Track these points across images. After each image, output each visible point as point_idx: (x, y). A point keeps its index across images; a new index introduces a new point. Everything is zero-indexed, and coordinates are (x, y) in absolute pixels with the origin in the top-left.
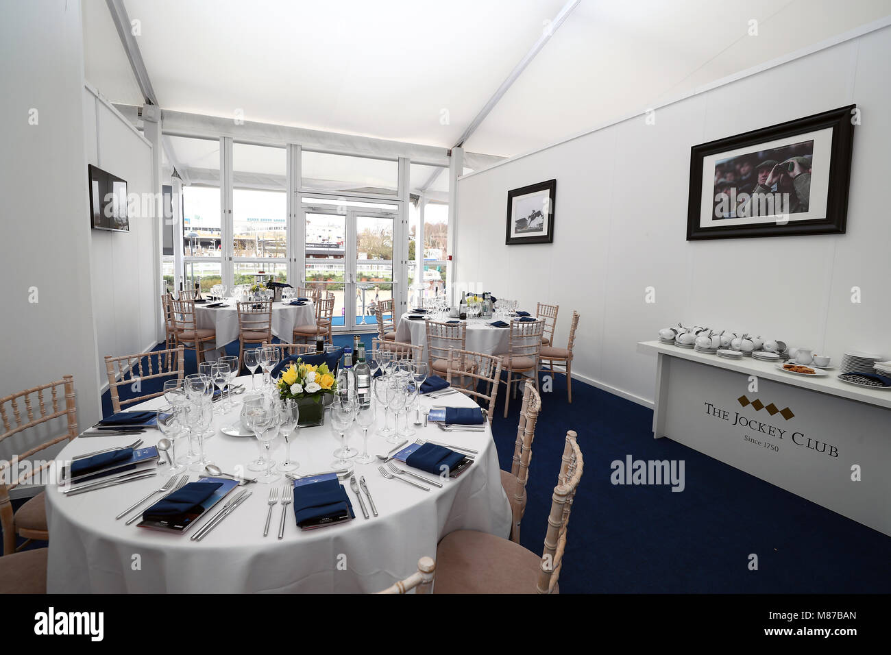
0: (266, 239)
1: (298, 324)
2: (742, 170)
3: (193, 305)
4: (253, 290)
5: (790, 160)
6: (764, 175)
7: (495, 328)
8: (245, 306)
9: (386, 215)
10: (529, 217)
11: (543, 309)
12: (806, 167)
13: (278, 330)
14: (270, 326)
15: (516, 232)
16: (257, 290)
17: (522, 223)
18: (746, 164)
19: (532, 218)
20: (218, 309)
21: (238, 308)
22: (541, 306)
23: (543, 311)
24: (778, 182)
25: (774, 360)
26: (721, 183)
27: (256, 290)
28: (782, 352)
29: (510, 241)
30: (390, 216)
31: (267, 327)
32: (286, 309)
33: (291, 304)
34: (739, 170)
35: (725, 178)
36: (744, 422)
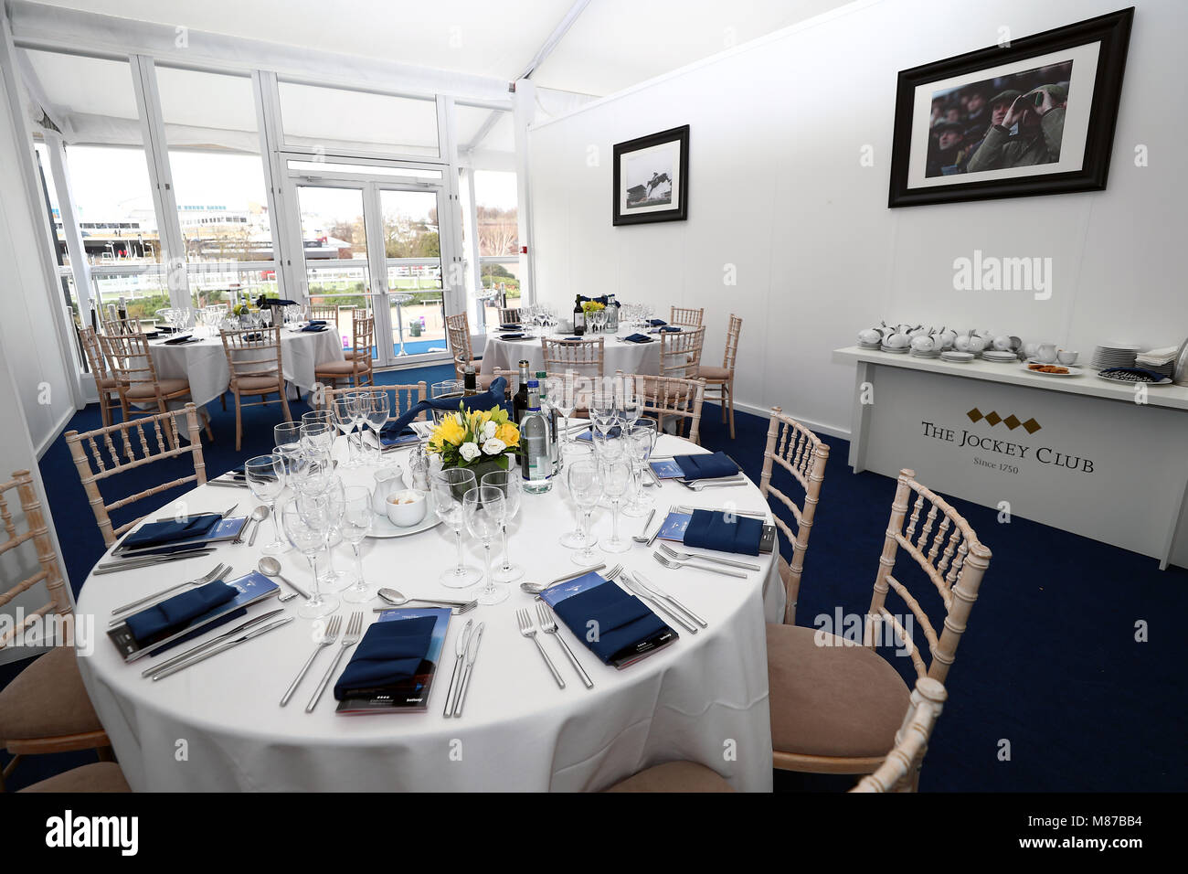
0: (202, 238)
1: (319, 362)
2: (970, 105)
3: (145, 343)
4: (236, 313)
5: (1038, 90)
6: (1000, 111)
7: (633, 344)
8: (236, 337)
9: (424, 187)
10: (649, 183)
11: (680, 315)
12: (1060, 99)
13: (292, 370)
14: (280, 365)
15: (629, 206)
16: (245, 311)
17: (637, 193)
18: (976, 96)
19: (654, 184)
20: (186, 346)
21: (225, 342)
22: (676, 311)
23: (680, 318)
24: (1019, 121)
25: (1009, 361)
26: (940, 124)
27: (241, 313)
28: (1017, 351)
29: (620, 221)
30: (430, 189)
31: (275, 367)
32: (300, 339)
33: (303, 330)
34: (966, 106)
35: (946, 117)
36: (973, 441)
